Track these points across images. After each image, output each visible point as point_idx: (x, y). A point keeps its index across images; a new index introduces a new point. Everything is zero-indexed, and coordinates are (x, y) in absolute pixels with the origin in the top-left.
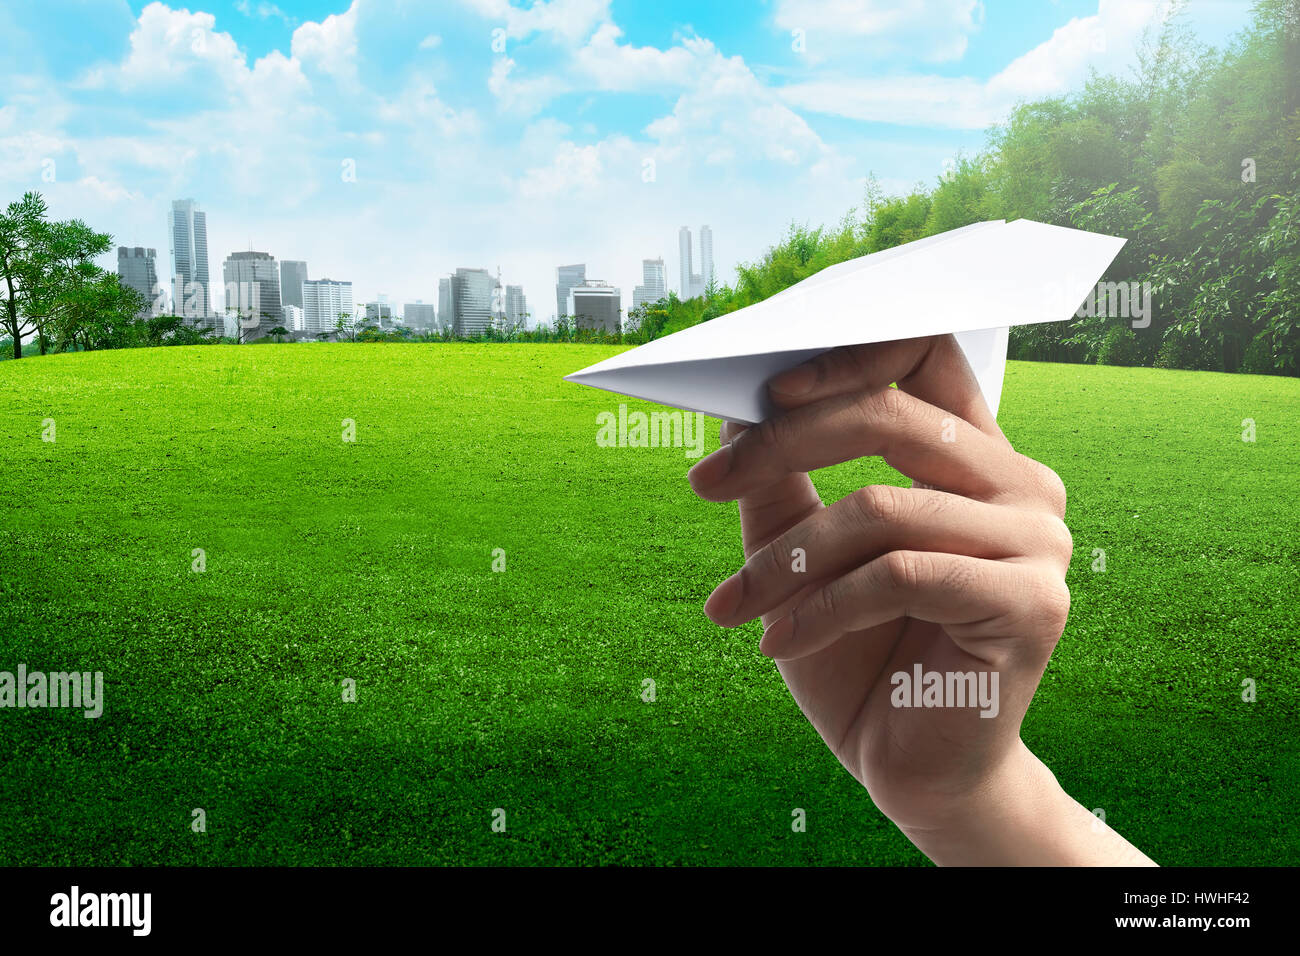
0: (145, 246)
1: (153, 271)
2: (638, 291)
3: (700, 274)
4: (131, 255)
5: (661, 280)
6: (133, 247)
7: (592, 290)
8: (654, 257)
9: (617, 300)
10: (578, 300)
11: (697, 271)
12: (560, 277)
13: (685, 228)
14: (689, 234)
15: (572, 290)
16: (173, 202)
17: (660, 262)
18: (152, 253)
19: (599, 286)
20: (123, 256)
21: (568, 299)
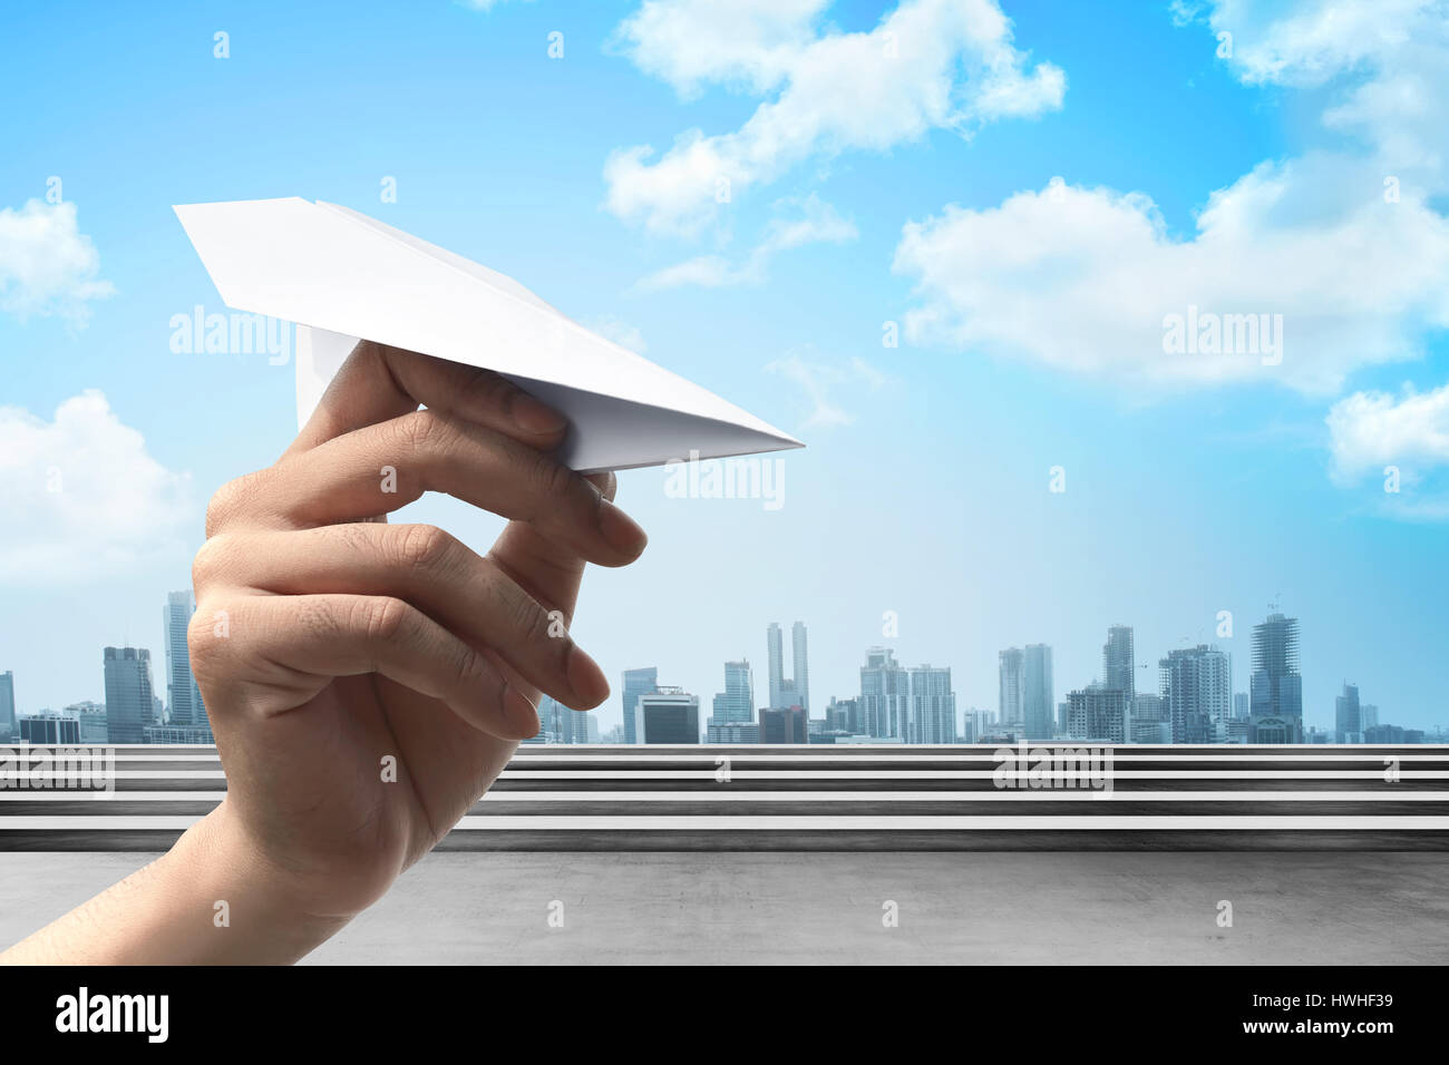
0: (136, 646)
1: (146, 676)
2: (719, 700)
3: (792, 678)
4: (120, 657)
5: (746, 687)
6: (123, 647)
7: (665, 697)
8: (739, 660)
9: (695, 709)
10: (647, 708)
11: (789, 675)
12: (627, 682)
13: (774, 625)
14: (780, 631)
15: (641, 698)
16: (170, 594)
17: (745, 665)
18: (145, 654)
19: (672, 693)
20: (110, 658)
21: (636, 708)
